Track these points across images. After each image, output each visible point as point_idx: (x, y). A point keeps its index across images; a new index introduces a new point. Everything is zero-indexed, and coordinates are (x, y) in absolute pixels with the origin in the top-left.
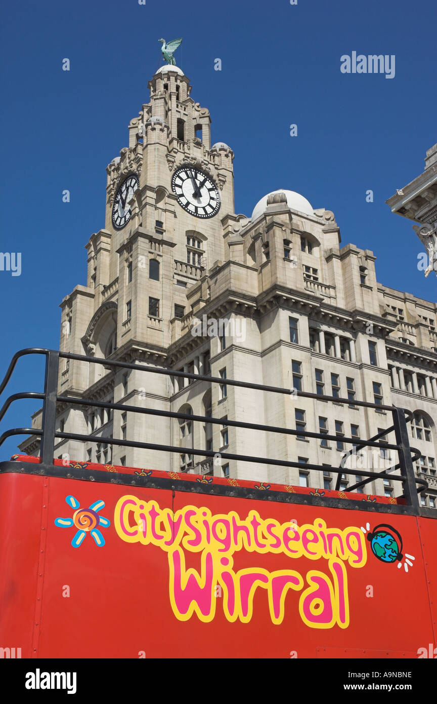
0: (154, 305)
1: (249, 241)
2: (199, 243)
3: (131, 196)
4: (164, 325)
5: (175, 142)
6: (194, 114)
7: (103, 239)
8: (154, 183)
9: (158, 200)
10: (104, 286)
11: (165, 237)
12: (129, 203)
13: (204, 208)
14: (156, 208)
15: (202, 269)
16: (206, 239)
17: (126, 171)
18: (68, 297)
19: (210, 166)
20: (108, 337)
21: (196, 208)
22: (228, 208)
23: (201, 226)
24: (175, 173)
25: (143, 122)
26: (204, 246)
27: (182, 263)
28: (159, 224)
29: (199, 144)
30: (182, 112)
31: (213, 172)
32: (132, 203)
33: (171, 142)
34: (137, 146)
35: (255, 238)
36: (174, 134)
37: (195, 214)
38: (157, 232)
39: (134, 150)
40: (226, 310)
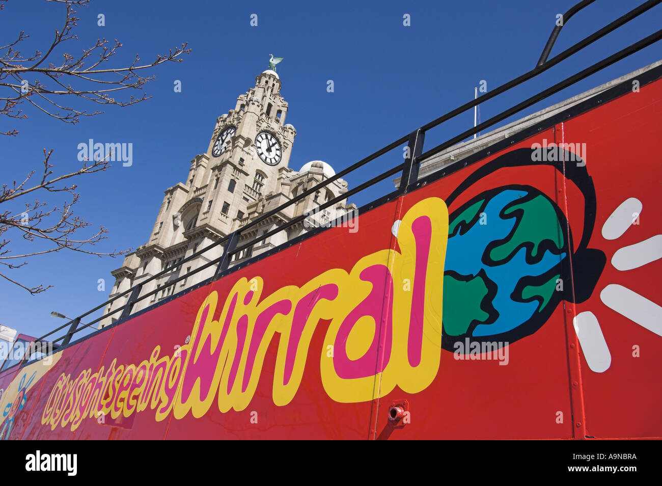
0: (226, 208)
1: (294, 185)
2: (262, 178)
3: (229, 138)
4: (229, 221)
5: (264, 115)
6: (279, 103)
7: (204, 159)
8: (245, 136)
9: (245, 146)
10: (197, 188)
11: (244, 169)
12: (227, 143)
13: (271, 159)
14: (243, 150)
15: (260, 194)
16: (267, 177)
17: (229, 123)
18: (172, 188)
19: (280, 136)
20: (191, 219)
21: (266, 158)
22: (285, 163)
23: (266, 169)
24: (259, 134)
25: (247, 98)
26: (265, 181)
27: (249, 187)
28: (242, 160)
29: (278, 121)
30: (273, 100)
31: (282, 140)
32: (228, 143)
33: (261, 115)
34: (240, 111)
35: (300, 184)
36: (265, 110)
37: (265, 161)
38: (239, 164)
39: (238, 113)
40: (271, 221)
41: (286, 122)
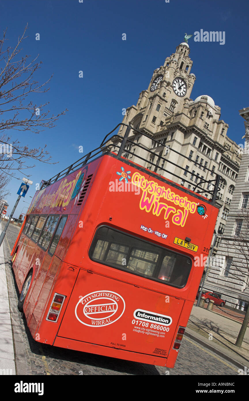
0: (154, 119)
1: (191, 109)
2: (175, 104)
3: (159, 82)
4: (156, 126)
5: (178, 69)
6: (188, 62)
7: (146, 93)
8: (167, 80)
9: (167, 86)
10: (141, 108)
11: (165, 99)
12: (157, 84)
13: (180, 93)
14: (165, 88)
15: (173, 112)
16: (178, 103)
17: (160, 73)
18: (129, 108)
19: (187, 80)
20: (137, 124)
21: (178, 92)
22: (188, 95)
23: (178, 99)
24: (175, 79)
25: (170, 59)
26: (176, 105)
27: (167, 109)
28: (165, 94)
29: (186, 72)
30: (184, 60)
31: (187, 83)
32: (158, 84)
33: (177, 69)
34: (166, 66)
35: (193, 108)
36: (179, 66)
37: (177, 94)
38: (163, 96)
39: (165, 68)
40: (176, 128)
41: (191, 73)
